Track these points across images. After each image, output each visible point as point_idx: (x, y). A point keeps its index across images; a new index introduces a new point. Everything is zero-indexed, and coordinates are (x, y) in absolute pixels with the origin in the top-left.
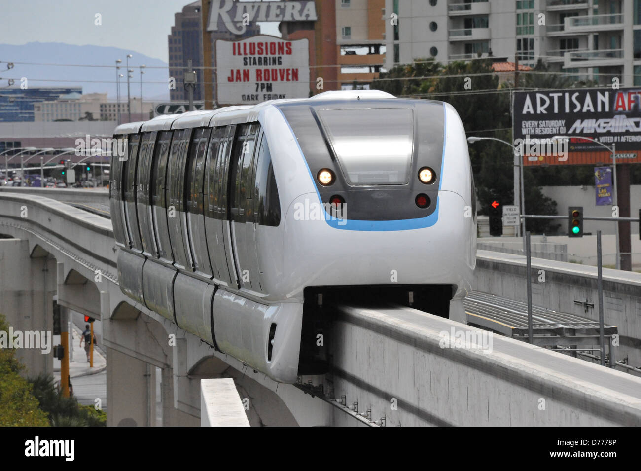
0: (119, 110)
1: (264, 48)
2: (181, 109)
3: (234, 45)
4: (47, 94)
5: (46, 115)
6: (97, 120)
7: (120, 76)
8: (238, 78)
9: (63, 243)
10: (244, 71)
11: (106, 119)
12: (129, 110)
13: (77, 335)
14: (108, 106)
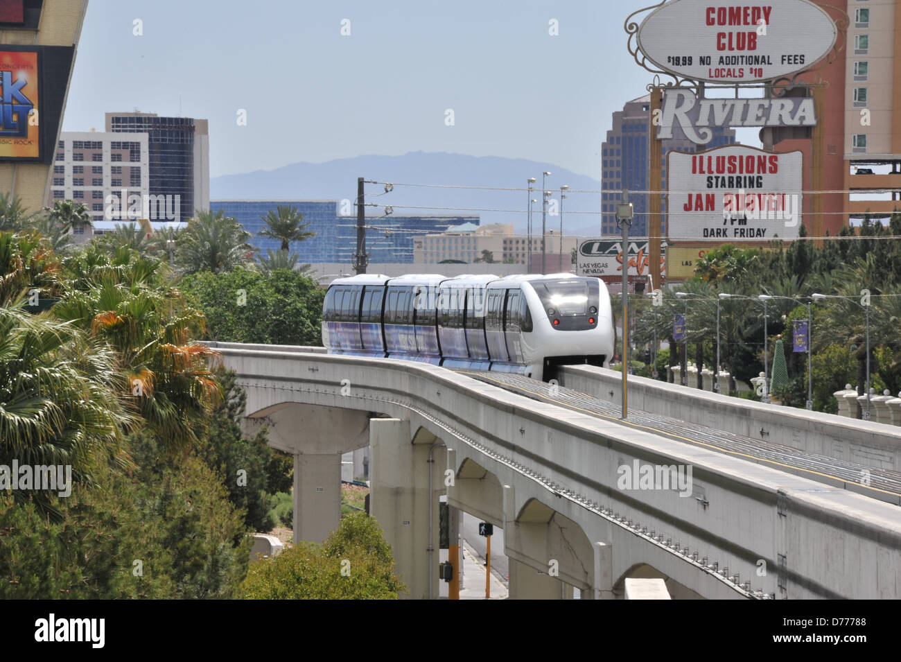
0: (530, 249)
1: (737, 163)
2: (615, 248)
3: (694, 159)
4: (430, 224)
5: (428, 255)
6: (498, 262)
7: (532, 201)
8: (699, 206)
9: (455, 424)
10: (708, 196)
11: (511, 261)
12: (543, 249)
13: (469, 555)
14: (514, 242)
